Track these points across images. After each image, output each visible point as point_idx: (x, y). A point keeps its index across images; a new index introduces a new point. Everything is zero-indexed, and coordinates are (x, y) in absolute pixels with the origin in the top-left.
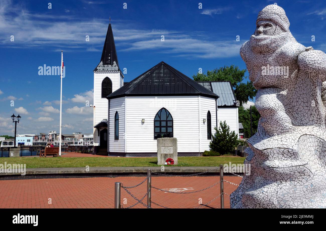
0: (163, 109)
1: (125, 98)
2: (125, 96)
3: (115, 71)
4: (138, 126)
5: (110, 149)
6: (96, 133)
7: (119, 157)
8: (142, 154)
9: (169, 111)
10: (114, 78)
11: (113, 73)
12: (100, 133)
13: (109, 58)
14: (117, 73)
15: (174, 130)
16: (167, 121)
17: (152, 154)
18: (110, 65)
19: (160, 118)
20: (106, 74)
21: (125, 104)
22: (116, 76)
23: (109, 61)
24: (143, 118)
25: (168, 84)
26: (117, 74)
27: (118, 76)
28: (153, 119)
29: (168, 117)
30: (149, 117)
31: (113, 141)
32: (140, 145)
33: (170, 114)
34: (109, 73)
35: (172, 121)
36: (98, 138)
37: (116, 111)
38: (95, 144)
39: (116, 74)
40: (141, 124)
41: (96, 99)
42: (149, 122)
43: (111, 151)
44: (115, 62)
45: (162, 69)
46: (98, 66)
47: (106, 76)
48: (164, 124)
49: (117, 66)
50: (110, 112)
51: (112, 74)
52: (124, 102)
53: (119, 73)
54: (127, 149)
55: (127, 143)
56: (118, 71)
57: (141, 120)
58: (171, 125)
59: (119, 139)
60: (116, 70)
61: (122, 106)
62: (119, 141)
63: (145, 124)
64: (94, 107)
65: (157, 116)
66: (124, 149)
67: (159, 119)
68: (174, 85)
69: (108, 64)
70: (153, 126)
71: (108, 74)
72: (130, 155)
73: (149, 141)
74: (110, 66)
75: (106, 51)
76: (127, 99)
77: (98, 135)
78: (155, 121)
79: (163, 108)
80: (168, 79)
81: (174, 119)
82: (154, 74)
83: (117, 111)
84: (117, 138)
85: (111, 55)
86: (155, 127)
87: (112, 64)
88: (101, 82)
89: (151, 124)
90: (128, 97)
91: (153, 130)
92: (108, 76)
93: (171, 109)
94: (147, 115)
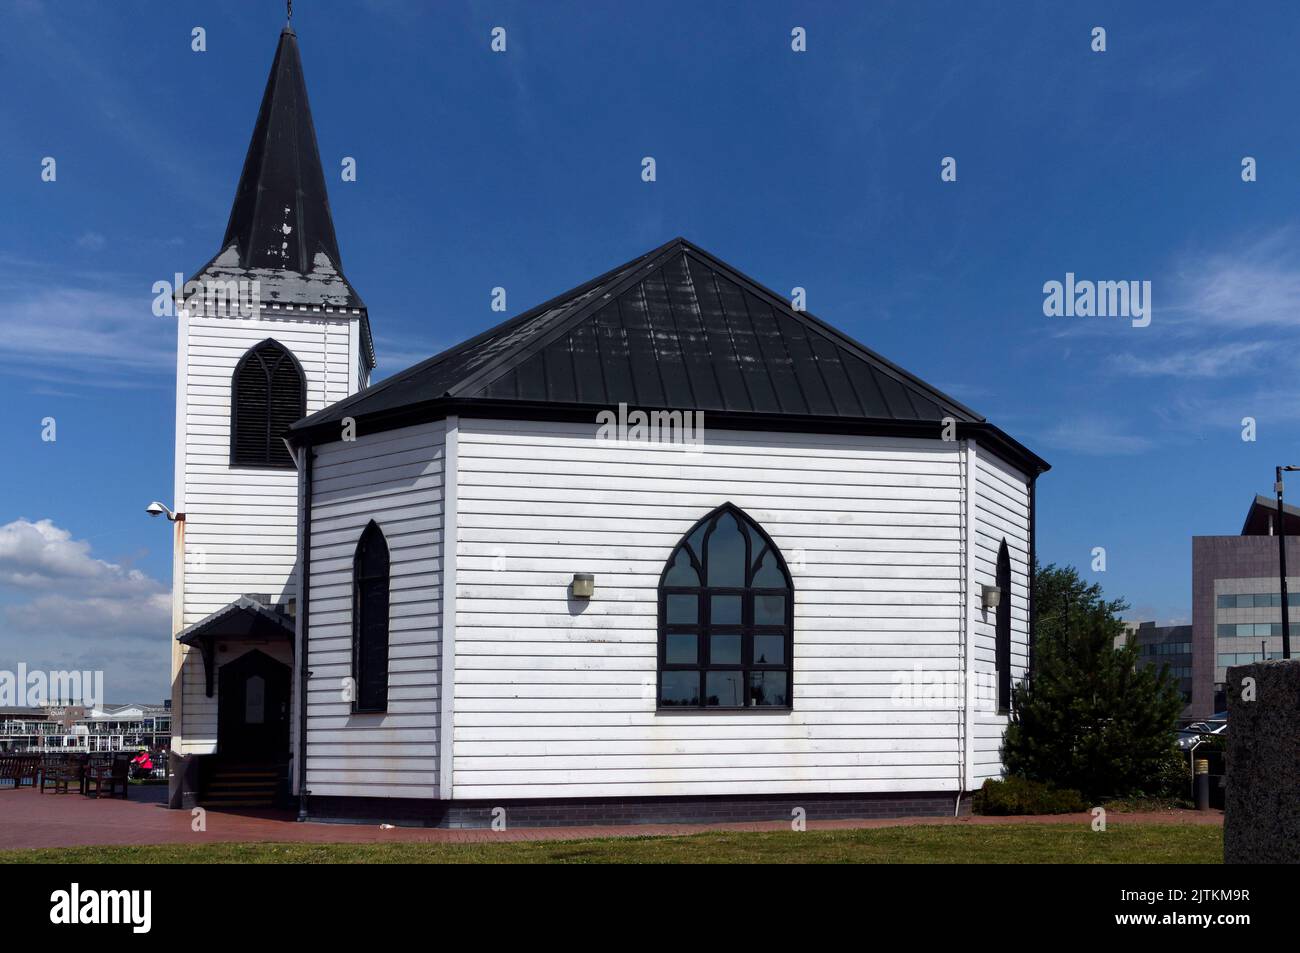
0: (728, 516)
1: (445, 431)
2: (445, 418)
3: (329, 306)
4: (541, 620)
5: (310, 777)
6: (187, 679)
7: (389, 826)
8: (566, 808)
9: (766, 528)
10: (321, 347)
11: (314, 319)
12: (216, 678)
13: (287, 230)
14: (340, 320)
15: (797, 650)
16: (748, 597)
18: (289, 268)
19: (701, 569)
20: (267, 324)
21: (443, 472)
22: (330, 338)
23: (285, 245)
24: (583, 568)
25: (748, 359)
26: (343, 329)
27: (344, 339)
28: (655, 581)
29: (759, 564)
30: (625, 566)
31: (342, 723)
32: (551, 748)
33: (770, 545)
34: (287, 317)
35: (788, 591)
36: (208, 710)
37: (365, 520)
38: (185, 742)
39: (332, 328)
40: (564, 607)
41: (189, 468)
42: (621, 594)
43: (315, 790)
44: (321, 259)
45: (685, 279)
46: (204, 274)
47: (265, 336)
48: (726, 610)
49: (338, 278)
50: (315, 528)
51: (306, 326)
52: (439, 455)
53: (355, 326)
54: (459, 777)
55: (460, 733)
56: (349, 309)
57: (569, 579)
58: (778, 619)
59: (391, 707)
60: (332, 301)
61: (421, 483)
62: (387, 722)
63: (592, 607)
64: (181, 517)
65: (684, 556)
66: (431, 778)
67: (691, 579)
68: (792, 366)
69: (275, 263)
70: (653, 622)
71: (280, 324)
72: (481, 818)
73: (624, 719)
74: (291, 276)
75: (260, 188)
76: (463, 436)
77: (203, 689)
78: (665, 591)
79: (729, 508)
80: (739, 332)
81: (797, 583)
82: (639, 300)
83: (372, 520)
84: (371, 699)
85: (300, 213)
86: (665, 629)
87: (304, 265)
88: (231, 372)
89: (638, 608)
90: (465, 422)
91: (653, 650)
92: (276, 336)
93: (779, 516)
94: (608, 552)
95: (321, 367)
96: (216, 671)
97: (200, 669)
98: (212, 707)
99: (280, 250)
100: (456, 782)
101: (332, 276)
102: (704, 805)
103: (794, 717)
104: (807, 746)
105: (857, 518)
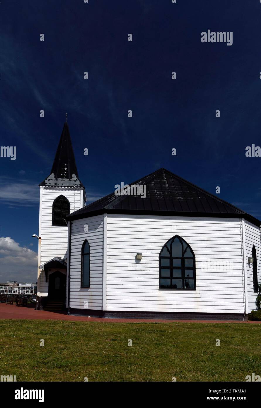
0: (176, 239)
1: (104, 217)
2: (104, 214)
3: (75, 187)
5: (71, 303)
6: (41, 277)
7: (90, 317)
8: (135, 314)
9: (187, 241)
10: (74, 197)
11: (72, 190)
12: (48, 278)
13: (66, 169)
14: (78, 190)
15: (197, 274)
16: (183, 259)
17: (155, 314)
18: (66, 178)
19: (170, 252)
20: (61, 191)
21: (103, 227)
22: (76, 194)
23: (65, 173)
24: (139, 251)
25: (181, 198)
26: (79, 192)
27: (79, 195)
28: (158, 255)
29: (186, 251)
30: (150, 251)
31: (79, 290)
33: (188, 246)
34: (66, 190)
35: (194, 258)
36: (46, 285)
37: (84, 239)
38: (40, 293)
39: (76, 192)
40: (134, 262)
41: (42, 226)
42: (149, 258)
43: (72, 307)
44: (74, 175)
45: (164, 178)
46: (46, 179)
47: (60, 194)
48: (177, 263)
49: (78, 180)
50: (72, 241)
51: (70, 192)
52: (102, 223)
53: (82, 191)
54: (108, 305)
55: (108, 294)
56: (80, 187)
57: (136, 254)
58: (192, 266)
59: (91, 286)
60: (76, 186)
61: (98, 230)
62: (90, 290)
63: (141, 262)
64: (40, 238)
65: (165, 249)
66: (101, 305)
67: (168, 255)
68: (193, 200)
69: (63, 177)
70: (158, 266)
71: (64, 191)
72: (114, 316)
74: (66, 180)
75: (59, 159)
76: (108, 218)
77: (45, 280)
78: (161, 258)
79: (177, 236)
80: (178, 191)
81: (196, 256)
82: (152, 184)
83: (86, 239)
84: (85, 284)
85: (69, 165)
86: (161, 268)
87: (70, 177)
88: (52, 203)
89: (154, 262)
90: (109, 215)
91: (158, 273)
92: (63, 194)
93: (191, 238)
94: (146, 248)
95: (74, 201)
96: (48, 276)
97: (44, 275)
98: (47, 285)
99: (64, 174)
100: (107, 306)
101: (76, 179)
102: (173, 315)
103: (196, 292)
104: (200, 299)
105: (212, 239)
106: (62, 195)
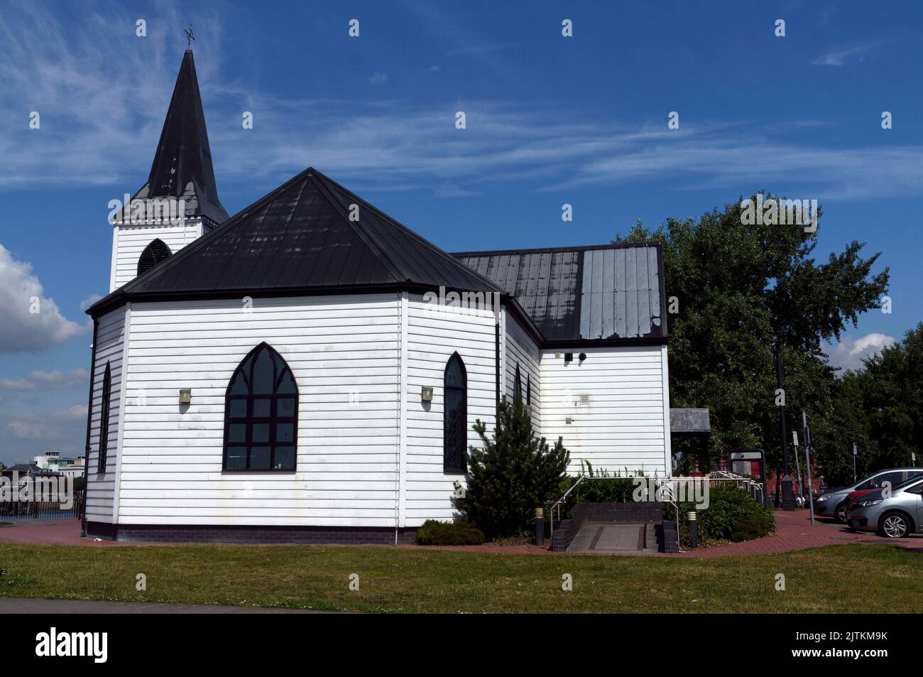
0: (265, 351)
1: (126, 310)
2: (126, 304)
3: (186, 215)
4: (165, 417)
7: (100, 540)
9: (284, 356)
10: (182, 241)
13: (173, 171)
14: (191, 224)
15: (300, 433)
16: (274, 399)
17: (214, 531)
18: (171, 195)
19: (250, 385)
20: (155, 230)
21: (124, 334)
23: (171, 181)
24: (186, 385)
25: (297, 250)
27: (194, 234)
28: (224, 391)
29: (280, 380)
30: (208, 383)
31: (95, 478)
32: (168, 494)
33: (286, 367)
35: (296, 396)
39: (188, 228)
40: (177, 409)
42: (206, 400)
44: (189, 186)
45: (297, 197)
47: (155, 237)
48: (262, 409)
49: (195, 197)
50: (96, 364)
51: (175, 229)
52: (124, 324)
53: (200, 226)
54: (122, 511)
55: (124, 485)
57: (179, 393)
58: (291, 413)
59: (107, 469)
60: (188, 213)
61: (119, 340)
62: (105, 478)
63: (191, 409)
65: (240, 376)
66: (109, 511)
67: (245, 391)
68: (319, 252)
69: (163, 193)
70: (222, 417)
71: (162, 230)
72: (133, 536)
73: (204, 476)
76: (134, 313)
78: (230, 397)
79: (264, 345)
80: (304, 231)
81: (301, 390)
82: (262, 215)
83: (108, 361)
85: (182, 160)
86: (228, 421)
87: (180, 191)
88: (137, 260)
89: (215, 408)
90: (135, 305)
91: (221, 433)
92: (160, 237)
93: (292, 348)
94: (201, 376)
99: (168, 184)
100: (120, 513)
101: (192, 196)
102: (248, 532)
103: (298, 476)
104: (304, 494)
105: (336, 347)
106: (157, 239)
